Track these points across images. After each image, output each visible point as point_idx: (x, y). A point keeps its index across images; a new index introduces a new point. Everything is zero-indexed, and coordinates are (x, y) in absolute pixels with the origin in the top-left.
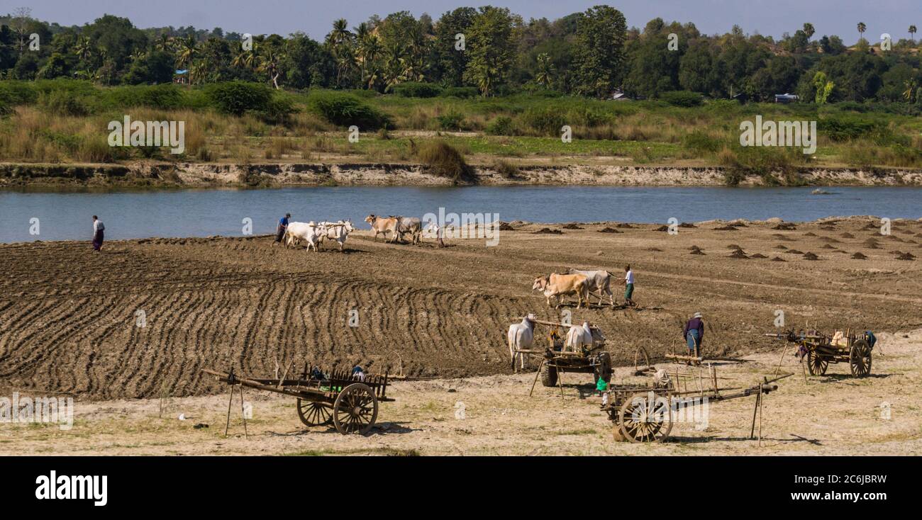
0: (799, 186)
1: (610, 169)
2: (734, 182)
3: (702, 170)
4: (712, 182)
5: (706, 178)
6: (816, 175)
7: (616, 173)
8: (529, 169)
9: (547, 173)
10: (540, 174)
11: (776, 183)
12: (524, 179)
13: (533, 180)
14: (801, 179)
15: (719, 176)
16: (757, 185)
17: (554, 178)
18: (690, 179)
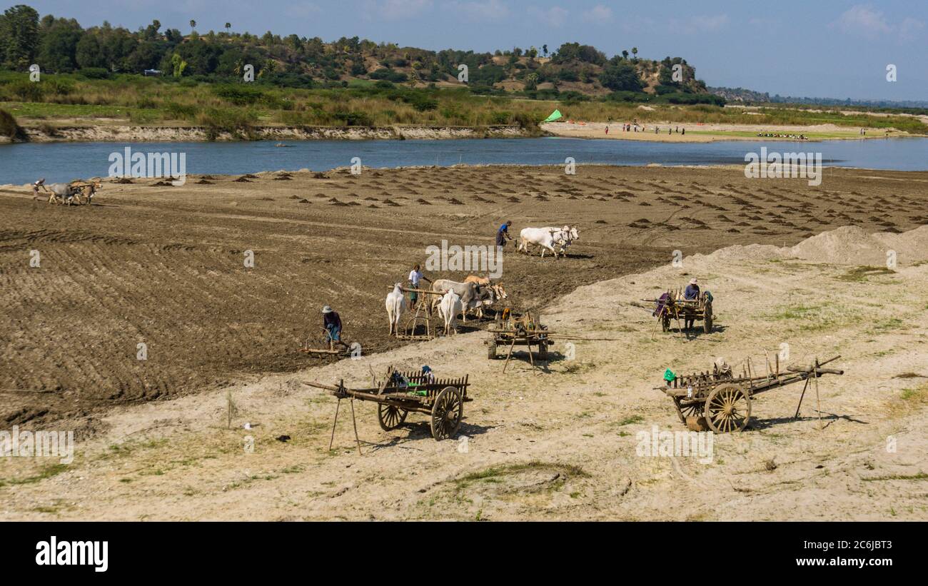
0: (257, 140)
1: (122, 129)
2: (212, 138)
3: (189, 129)
4: (197, 138)
5: (192, 135)
6: (266, 132)
7: (127, 132)
8: (65, 129)
9: (78, 132)
10: (73, 133)
11: (241, 138)
12: (62, 137)
13: (69, 137)
14: (258, 135)
15: (202, 133)
16: (228, 140)
17: (84, 136)
18: (181, 135)
